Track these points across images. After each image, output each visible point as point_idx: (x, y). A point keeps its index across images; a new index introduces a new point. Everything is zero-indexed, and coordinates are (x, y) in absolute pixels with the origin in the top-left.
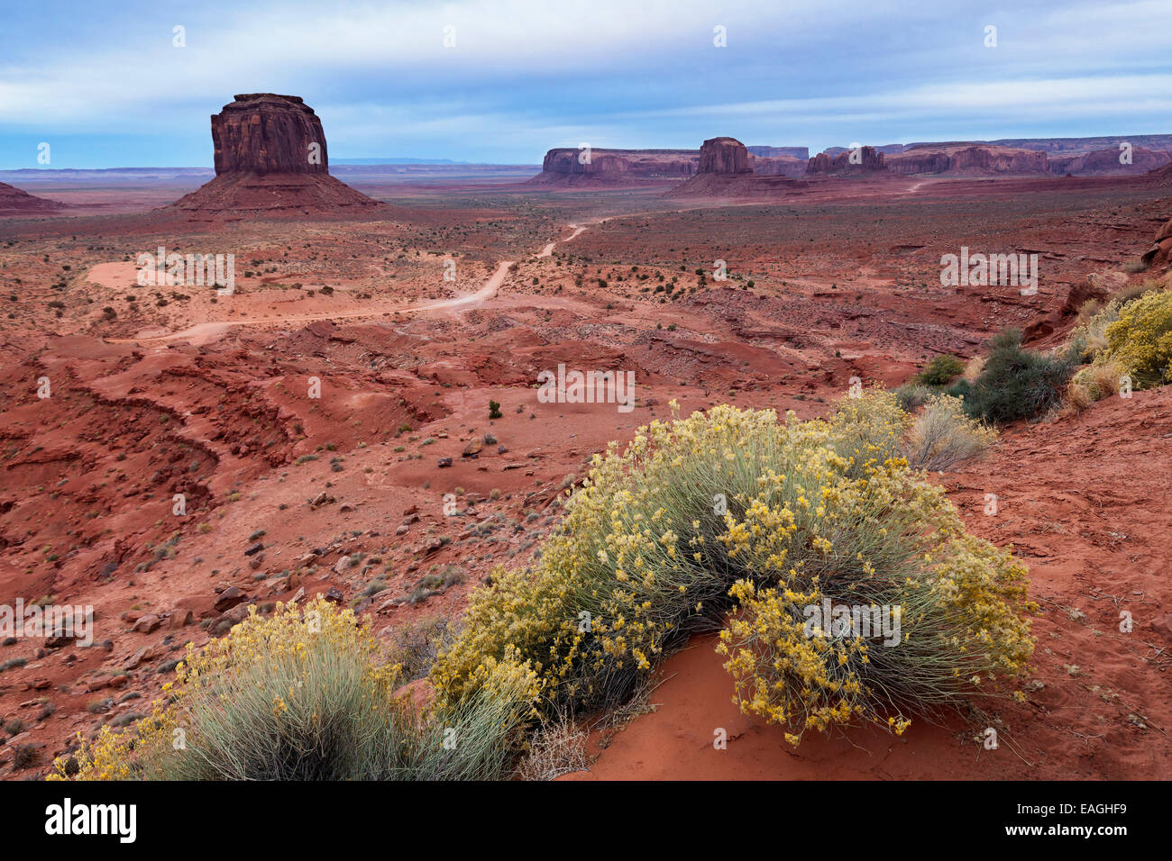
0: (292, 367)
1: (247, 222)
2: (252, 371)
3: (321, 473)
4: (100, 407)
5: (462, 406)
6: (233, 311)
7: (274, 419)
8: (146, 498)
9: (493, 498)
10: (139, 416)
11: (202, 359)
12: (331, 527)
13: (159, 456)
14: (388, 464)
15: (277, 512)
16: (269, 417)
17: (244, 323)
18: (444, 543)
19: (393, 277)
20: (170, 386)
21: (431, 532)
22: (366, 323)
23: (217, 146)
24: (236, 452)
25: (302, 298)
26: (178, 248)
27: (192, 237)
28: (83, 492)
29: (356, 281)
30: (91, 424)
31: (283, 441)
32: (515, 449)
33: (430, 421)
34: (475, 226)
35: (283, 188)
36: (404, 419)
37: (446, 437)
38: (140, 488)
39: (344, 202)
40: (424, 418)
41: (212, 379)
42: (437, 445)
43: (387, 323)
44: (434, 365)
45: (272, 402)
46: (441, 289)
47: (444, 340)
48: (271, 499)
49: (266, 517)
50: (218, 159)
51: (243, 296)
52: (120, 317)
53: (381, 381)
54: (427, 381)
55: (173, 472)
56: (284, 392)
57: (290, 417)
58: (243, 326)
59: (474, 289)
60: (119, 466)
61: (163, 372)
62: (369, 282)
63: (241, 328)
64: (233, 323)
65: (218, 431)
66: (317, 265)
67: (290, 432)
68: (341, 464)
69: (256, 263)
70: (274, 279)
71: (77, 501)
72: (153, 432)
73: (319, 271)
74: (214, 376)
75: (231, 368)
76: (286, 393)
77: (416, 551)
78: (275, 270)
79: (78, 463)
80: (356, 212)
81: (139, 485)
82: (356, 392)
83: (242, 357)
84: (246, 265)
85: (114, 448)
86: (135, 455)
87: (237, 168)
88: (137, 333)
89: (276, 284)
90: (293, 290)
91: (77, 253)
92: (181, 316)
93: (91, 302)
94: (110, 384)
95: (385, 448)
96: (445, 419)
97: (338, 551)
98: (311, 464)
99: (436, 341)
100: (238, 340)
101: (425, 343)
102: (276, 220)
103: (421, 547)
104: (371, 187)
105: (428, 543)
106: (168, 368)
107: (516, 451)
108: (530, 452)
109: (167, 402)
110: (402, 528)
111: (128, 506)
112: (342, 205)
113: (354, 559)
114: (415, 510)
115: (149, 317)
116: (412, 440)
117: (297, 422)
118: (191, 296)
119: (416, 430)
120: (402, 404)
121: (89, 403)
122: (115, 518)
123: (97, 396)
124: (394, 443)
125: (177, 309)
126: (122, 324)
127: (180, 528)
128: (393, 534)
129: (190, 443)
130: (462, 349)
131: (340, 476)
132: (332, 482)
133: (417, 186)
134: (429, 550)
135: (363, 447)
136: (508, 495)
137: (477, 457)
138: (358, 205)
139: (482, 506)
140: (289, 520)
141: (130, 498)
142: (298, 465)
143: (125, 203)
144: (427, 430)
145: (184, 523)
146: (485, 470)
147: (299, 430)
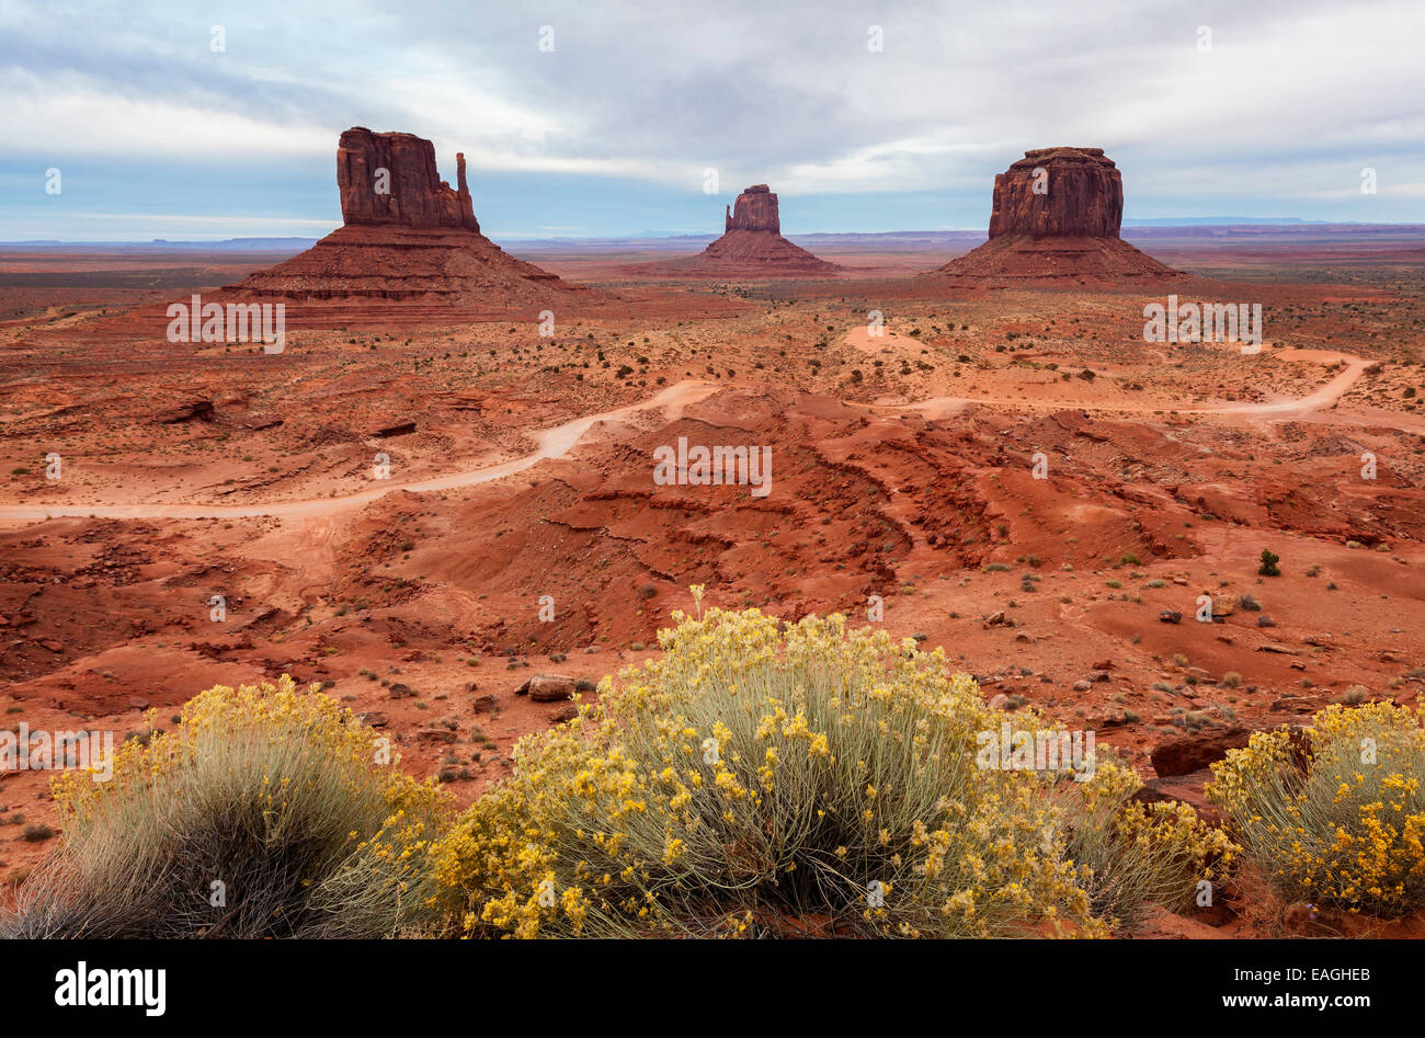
0: (1021, 459)
1: (1012, 290)
2: (972, 456)
3: (1007, 589)
4: (820, 467)
5: (1220, 548)
6: (975, 387)
7: (979, 514)
8: (838, 568)
9: (1228, 684)
10: (851, 483)
11: (924, 435)
12: (999, 654)
13: (860, 528)
14: (1094, 599)
15: (947, 620)
16: (974, 510)
17: (983, 402)
18: (1128, 720)
19: (1179, 366)
20: (885, 458)
21: (1119, 700)
22: (1129, 420)
23: (996, 208)
24: (932, 541)
25: (1055, 381)
26: (934, 315)
27: (951, 304)
28: (787, 547)
29: (1128, 368)
30: (809, 483)
31: (984, 541)
32: (1286, 626)
33: (1168, 558)
34: (1320, 308)
35: (1059, 254)
36: (1134, 547)
37: (1184, 584)
38: (835, 556)
39: (1132, 271)
40: (1162, 552)
41: (926, 458)
42: (1169, 591)
43: (1158, 424)
44: (1204, 487)
45: (982, 495)
46: (1246, 388)
47: (1233, 456)
48: (945, 603)
49: (933, 621)
50: (994, 221)
51: (989, 373)
52: (865, 381)
53: (1120, 495)
54: (1187, 506)
55: (869, 548)
56: (998, 486)
57: (997, 516)
58: (982, 405)
59: (1300, 392)
60: (822, 529)
61: (883, 442)
62: (1144, 370)
63: (979, 407)
64: (972, 401)
65: (919, 514)
66: (1083, 344)
67: (993, 532)
68: (1034, 584)
69: (1011, 337)
70: (1028, 356)
71: (781, 555)
72: (860, 503)
73: (1083, 351)
74: (929, 455)
75: (950, 450)
76: (999, 487)
77: (1090, 718)
78: (1031, 346)
79: (790, 518)
80: (1145, 284)
81: (835, 553)
82: (1083, 501)
83: (967, 439)
84: (1000, 338)
85: (823, 511)
86: (839, 521)
87: (1012, 231)
88: (876, 399)
89: (1029, 363)
90: (1046, 371)
91: (842, 314)
92: (921, 387)
93: (843, 363)
94: (834, 447)
95: (1096, 578)
96: (1190, 561)
97: (998, 685)
98: (1001, 574)
99: (1220, 456)
100: (972, 420)
101: (1203, 456)
102: (1044, 290)
103: (1099, 714)
104: (1174, 253)
105: (1107, 713)
106: (887, 439)
107: (1288, 629)
108: (1311, 635)
109: (879, 474)
110: (1083, 683)
111: (821, 571)
112: (1129, 275)
113: (1013, 701)
114: (1108, 666)
115: (891, 384)
116: (1135, 576)
117: (1003, 523)
118: (936, 366)
119: (1145, 565)
120: (1135, 529)
121: (812, 461)
122: (806, 581)
123: (819, 456)
124: (1111, 576)
125: (919, 379)
126: (865, 388)
127: (852, 608)
128: (1070, 686)
129: (890, 521)
130: (1258, 472)
131: (1030, 598)
132: (1017, 602)
133: (1240, 253)
134: (1106, 722)
135: (1068, 570)
136: (1251, 686)
137: (1223, 622)
138: (1149, 275)
139: (1208, 689)
140: (957, 633)
141: (825, 564)
142: (984, 573)
143: (895, 267)
144: (1161, 568)
145: (857, 604)
146: (1228, 642)
147: (1004, 533)
